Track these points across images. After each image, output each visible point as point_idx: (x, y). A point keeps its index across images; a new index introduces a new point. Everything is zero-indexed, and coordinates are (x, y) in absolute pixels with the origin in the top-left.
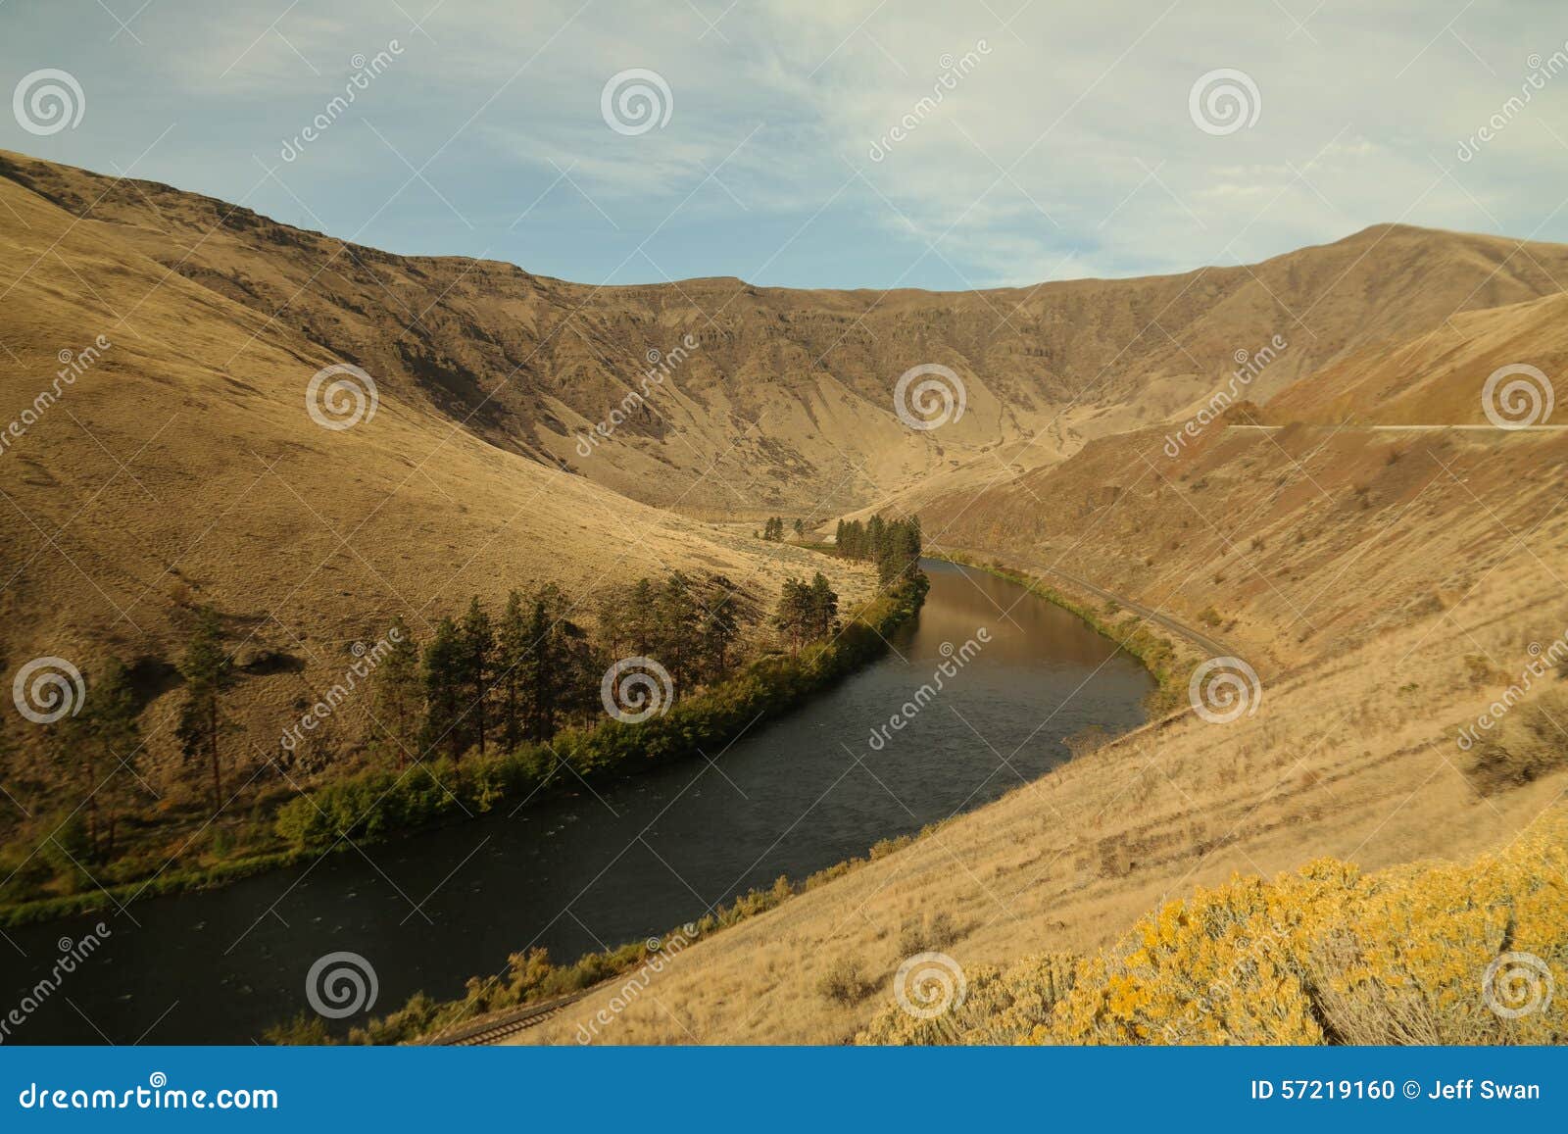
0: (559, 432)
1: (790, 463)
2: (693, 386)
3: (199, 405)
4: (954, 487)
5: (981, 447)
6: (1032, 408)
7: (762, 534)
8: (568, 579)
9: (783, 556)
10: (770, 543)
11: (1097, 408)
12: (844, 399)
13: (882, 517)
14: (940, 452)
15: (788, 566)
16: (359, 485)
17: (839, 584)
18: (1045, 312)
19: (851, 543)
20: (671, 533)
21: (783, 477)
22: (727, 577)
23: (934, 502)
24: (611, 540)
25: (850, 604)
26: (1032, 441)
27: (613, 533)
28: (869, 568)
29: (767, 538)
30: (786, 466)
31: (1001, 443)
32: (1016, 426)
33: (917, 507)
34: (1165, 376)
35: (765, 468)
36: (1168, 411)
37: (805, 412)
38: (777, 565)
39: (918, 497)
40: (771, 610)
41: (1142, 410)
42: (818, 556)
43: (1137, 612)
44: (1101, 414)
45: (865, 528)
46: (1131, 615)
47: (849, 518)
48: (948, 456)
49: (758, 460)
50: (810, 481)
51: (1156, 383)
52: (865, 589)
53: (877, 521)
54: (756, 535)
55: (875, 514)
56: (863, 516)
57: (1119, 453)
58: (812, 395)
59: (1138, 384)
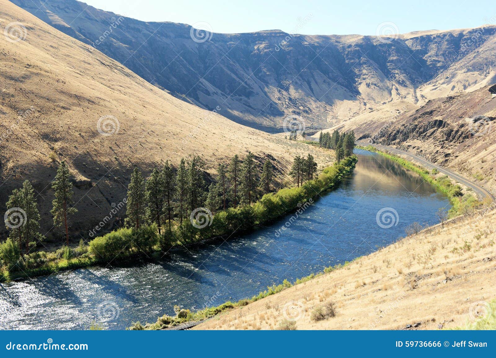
0: (207, 94)
1: (301, 108)
2: (262, 75)
3: (63, 82)
4: (370, 119)
5: (382, 102)
6: (406, 86)
7: (288, 138)
8: (206, 154)
9: (296, 146)
10: (291, 141)
11: (434, 86)
12: (324, 81)
13: (339, 131)
14: (365, 104)
15: (299, 151)
16: (124, 115)
17: (319, 159)
18: (413, 45)
19: (325, 142)
20: (250, 136)
21: (299, 114)
22: (272, 155)
23: (361, 125)
24: (225, 139)
25: (323, 167)
26: (405, 100)
27: (226, 136)
28: (333, 153)
29: (291, 139)
30: (300, 109)
31: (391, 101)
32: (398, 94)
33: (354, 127)
34: (464, 72)
35: (291, 110)
36: (465, 87)
37: (308, 87)
38: (293, 150)
39: (355, 123)
40: (290, 168)
41: (454, 87)
42: (311, 147)
43: (446, 173)
44: (435, 89)
45: (331, 136)
46: (444, 175)
47: (324, 131)
48: (368, 106)
49: (288, 107)
50: (310, 116)
51: (461, 75)
52: (330, 161)
53: (336, 132)
54: (286, 138)
55: (336, 130)
56: (330, 131)
57: (442, 106)
58: (312, 80)
59: (454, 76)
